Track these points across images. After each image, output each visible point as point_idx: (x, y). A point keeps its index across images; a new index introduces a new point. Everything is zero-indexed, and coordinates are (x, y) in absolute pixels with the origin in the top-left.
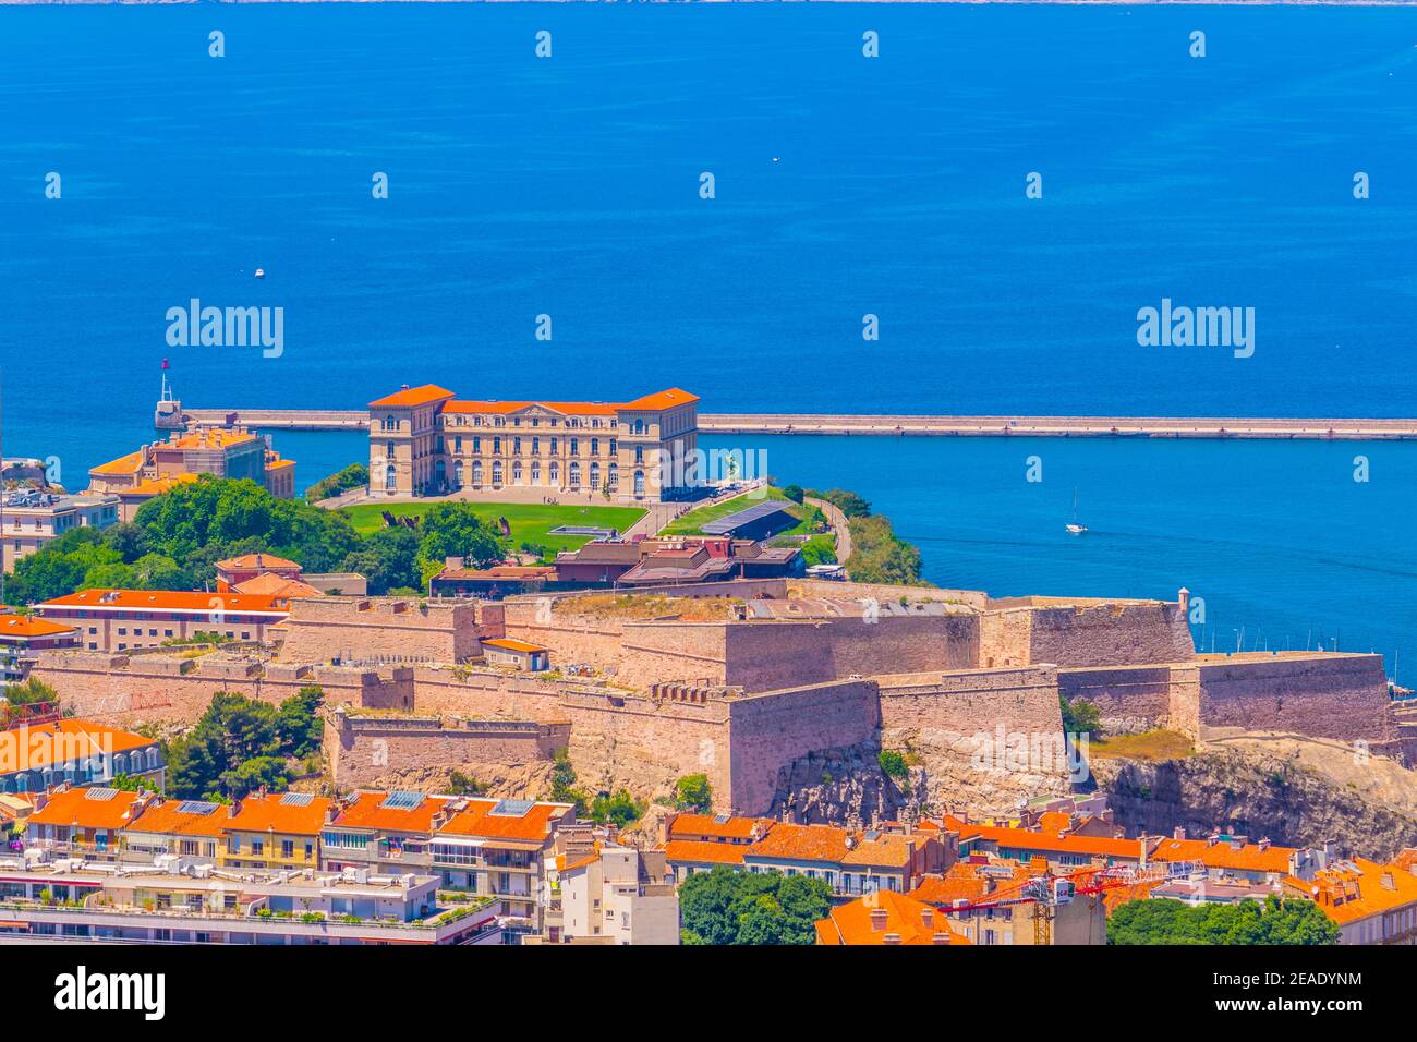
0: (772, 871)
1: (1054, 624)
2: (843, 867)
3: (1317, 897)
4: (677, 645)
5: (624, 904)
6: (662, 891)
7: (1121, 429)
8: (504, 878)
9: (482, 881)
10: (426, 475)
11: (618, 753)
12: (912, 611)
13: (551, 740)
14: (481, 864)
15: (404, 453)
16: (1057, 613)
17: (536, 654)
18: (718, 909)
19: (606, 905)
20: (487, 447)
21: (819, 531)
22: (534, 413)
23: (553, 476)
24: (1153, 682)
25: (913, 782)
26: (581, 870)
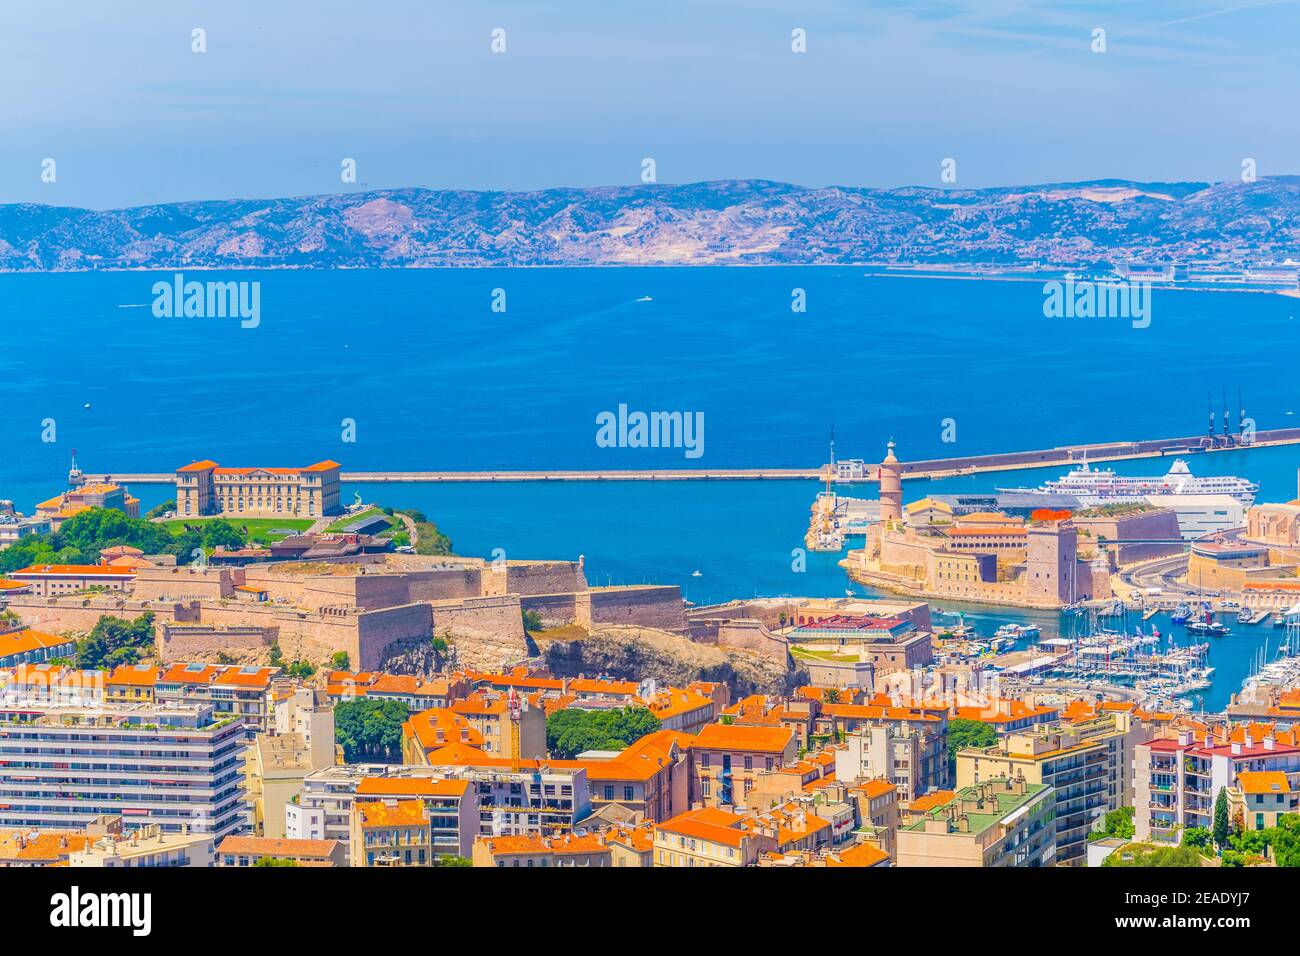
0: (381, 700)
1: (517, 573)
2: (415, 696)
3: (650, 706)
4: (332, 588)
5: (307, 717)
6: (326, 710)
7: (550, 477)
8: (247, 705)
9: (236, 707)
10: (205, 505)
11: (303, 642)
12: (448, 569)
13: (269, 636)
14: (235, 698)
15: (194, 494)
16: (520, 569)
17: (261, 593)
18: (354, 718)
19: (297, 718)
20: (235, 490)
21: (402, 530)
22: (259, 473)
23: (269, 504)
24: (568, 601)
25: (450, 653)
26: (285, 700)
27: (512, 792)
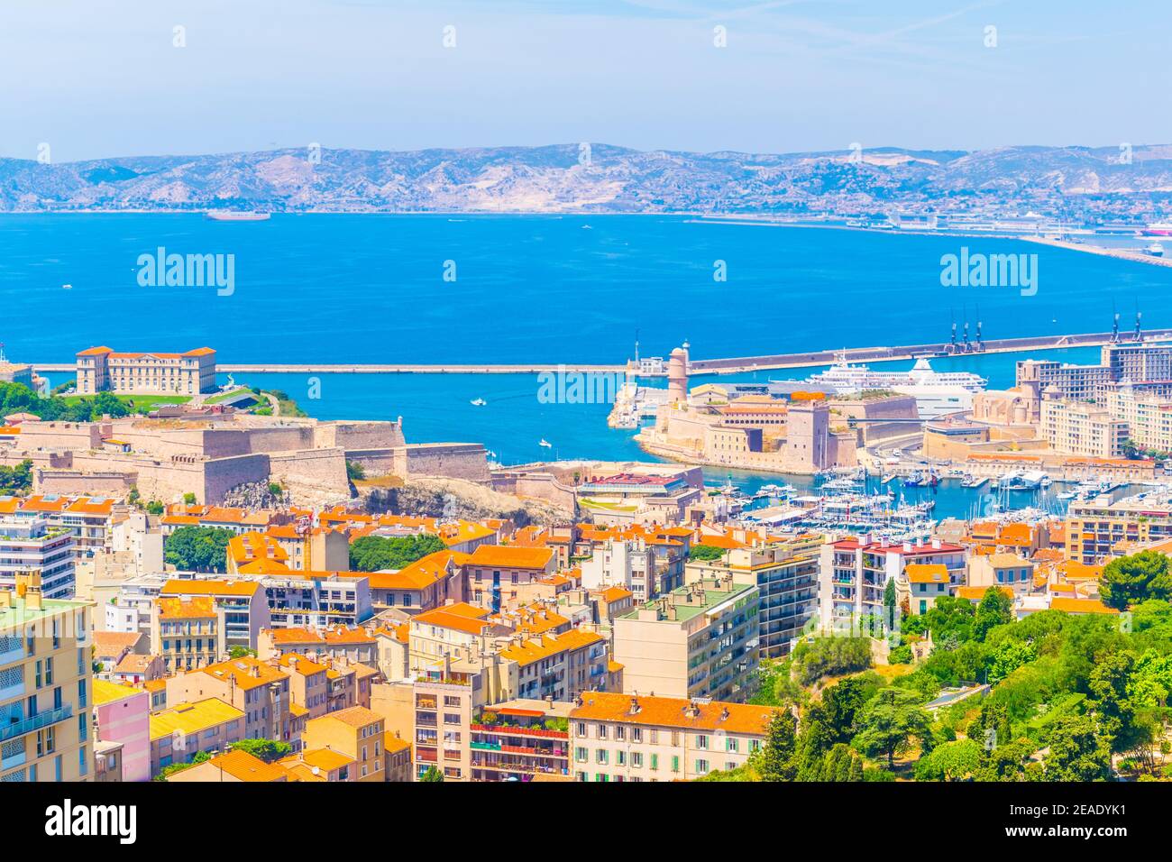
0: (211, 528)
1: (345, 430)
2: (240, 525)
3: (440, 534)
4: (183, 440)
5: (139, 537)
6: (155, 532)
7: (401, 370)
8: (93, 530)
9: (84, 531)
10: (101, 384)
11: (157, 485)
12: (285, 426)
13: (130, 479)
14: (83, 524)
15: (91, 374)
16: (346, 426)
17: (125, 445)
18: (187, 543)
19: (131, 539)
20: (127, 371)
21: (267, 406)
22: (147, 357)
23: (155, 384)
24: (386, 454)
25: (284, 497)
26: (121, 523)
27: (304, 597)
